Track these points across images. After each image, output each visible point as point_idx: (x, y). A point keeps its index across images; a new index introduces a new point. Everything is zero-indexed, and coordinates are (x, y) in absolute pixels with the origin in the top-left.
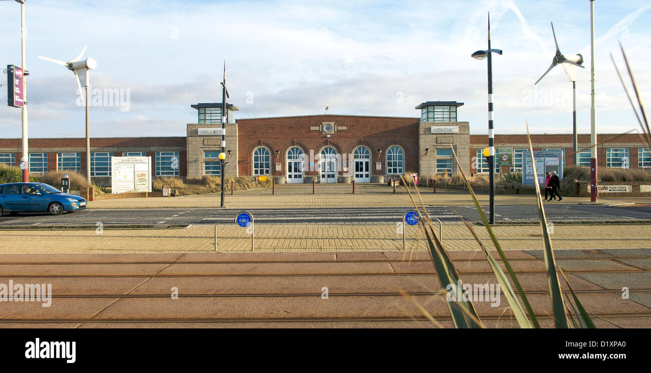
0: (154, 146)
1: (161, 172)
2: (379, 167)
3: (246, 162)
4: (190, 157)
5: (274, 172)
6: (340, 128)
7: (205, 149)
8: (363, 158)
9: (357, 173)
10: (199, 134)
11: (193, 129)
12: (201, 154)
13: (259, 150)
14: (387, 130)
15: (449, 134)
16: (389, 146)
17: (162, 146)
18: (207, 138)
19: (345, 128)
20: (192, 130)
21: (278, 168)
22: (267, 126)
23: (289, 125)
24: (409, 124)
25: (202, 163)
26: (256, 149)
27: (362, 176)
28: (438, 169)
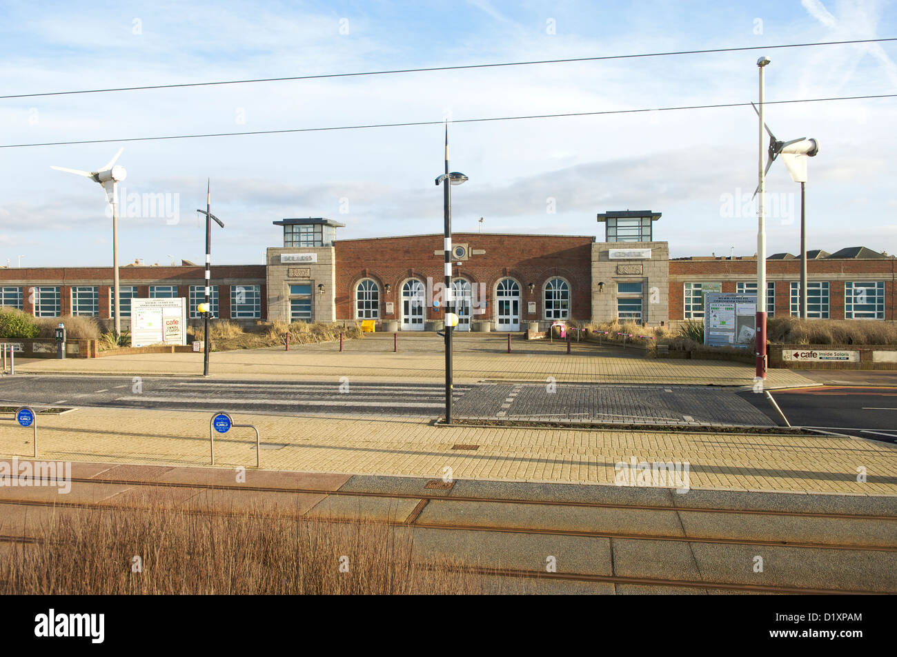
0: (228, 277)
1: (237, 312)
2: (532, 308)
3: (347, 300)
4: (272, 293)
5: (384, 314)
6: (476, 252)
7: (290, 282)
8: (510, 295)
9: (502, 317)
10: (283, 261)
11: (275, 254)
12: (286, 289)
13: (364, 283)
14: (545, 254)
15: (636, 260)
16: (548, 277)
17: (239, 278)
18: (293, 267)
19: (484, 252)
20: (274, 257)
21: (390, 309)
22: (374, 249)
23: (405, 249)
24: (577, 246)
25: (286, 301)
26: (359, 282)
27: (507, 321)
28: (621, 312)
